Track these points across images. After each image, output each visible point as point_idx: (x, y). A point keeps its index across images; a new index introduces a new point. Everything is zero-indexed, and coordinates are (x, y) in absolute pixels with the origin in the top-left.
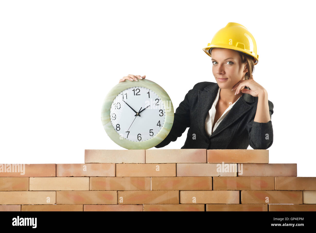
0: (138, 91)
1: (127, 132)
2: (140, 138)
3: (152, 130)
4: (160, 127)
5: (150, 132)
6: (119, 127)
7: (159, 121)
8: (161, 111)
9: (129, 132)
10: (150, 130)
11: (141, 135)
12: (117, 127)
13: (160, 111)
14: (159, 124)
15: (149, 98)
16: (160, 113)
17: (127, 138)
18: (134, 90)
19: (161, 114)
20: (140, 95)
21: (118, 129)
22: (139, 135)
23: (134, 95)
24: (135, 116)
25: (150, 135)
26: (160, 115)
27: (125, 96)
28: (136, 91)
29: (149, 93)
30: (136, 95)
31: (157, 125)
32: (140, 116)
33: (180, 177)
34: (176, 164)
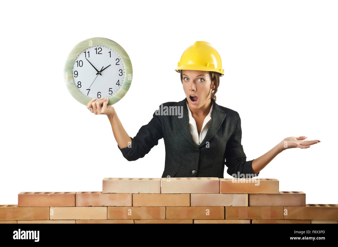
0: (100, 49)
1: (88, 90)
2: (99, 96)
3: (112, 88)
4: (119, 86)
5: (109, 91)
6: (80, 84)
7: (119, 81)
8: (121, 71)
9: (90, 90)
10: (110, 89)
11: (100, 93)
12: (79, 84)
13: (119, 71)
14: (118, 83)
15: (110, 57)
16: (119, 73)
17: (88, 95)
18: (96, 49)
19: (121, 74)
20: (102, 54)
21: (79, 86)
22: (99, 93)
23: (97, 54)
24: (97, 74)
25: (109, 93)
26: (119, 74)
27: (87, 54)
28: (98, 49)
29: (110, 52)
31: (116, 84)
32: (101, 75)
33: (194, 207)
34: (190, 194)
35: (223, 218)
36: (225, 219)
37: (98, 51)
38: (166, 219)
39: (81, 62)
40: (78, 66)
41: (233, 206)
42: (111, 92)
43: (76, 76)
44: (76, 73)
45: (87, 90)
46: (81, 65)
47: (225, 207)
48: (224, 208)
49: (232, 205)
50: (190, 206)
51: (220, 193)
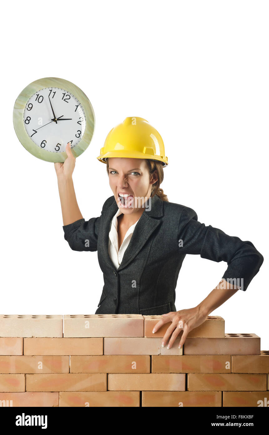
0: (68, 97)
2: (43, 145)
3: (61, 145)
5: (57, 146)
6: (29, 120)
7: (72, 141)
8: (79, 132)
9: (36, 132)
10: (58, 144)
11: (46, 143)
12: (27, 120)
13: (78, 131)
15: (76, 111)
16: (77, 133)
17: (31, 136)
18: (64, 94)
19: (78, 136)
20: (68, 102)
21: (27, 122)
22: (44, 142)
23: (62, 99)
24: (52, 120)
25: (55, 148)
26: (76, 135)
27: (52, 94)
28: (66, 96)
29: (77, 106)
30: (64, 100)
32: (57, 123)
33: (108, 356)
34: (104, 338)
35: (149, 371)
36: (151, 372)
37: (65, 97)
38: (70, 373)
39: (41, 98)
40: (36, 100)
41: (162, 354)
42: (57, 148)
43: (29, 109)
44: (30, 106)
45: (33, 130)
46: (40, 101)
47: (151, 356)
48: (149, 357)
49: (160, 354)
50: (104, 355)
51: (144, 337)
